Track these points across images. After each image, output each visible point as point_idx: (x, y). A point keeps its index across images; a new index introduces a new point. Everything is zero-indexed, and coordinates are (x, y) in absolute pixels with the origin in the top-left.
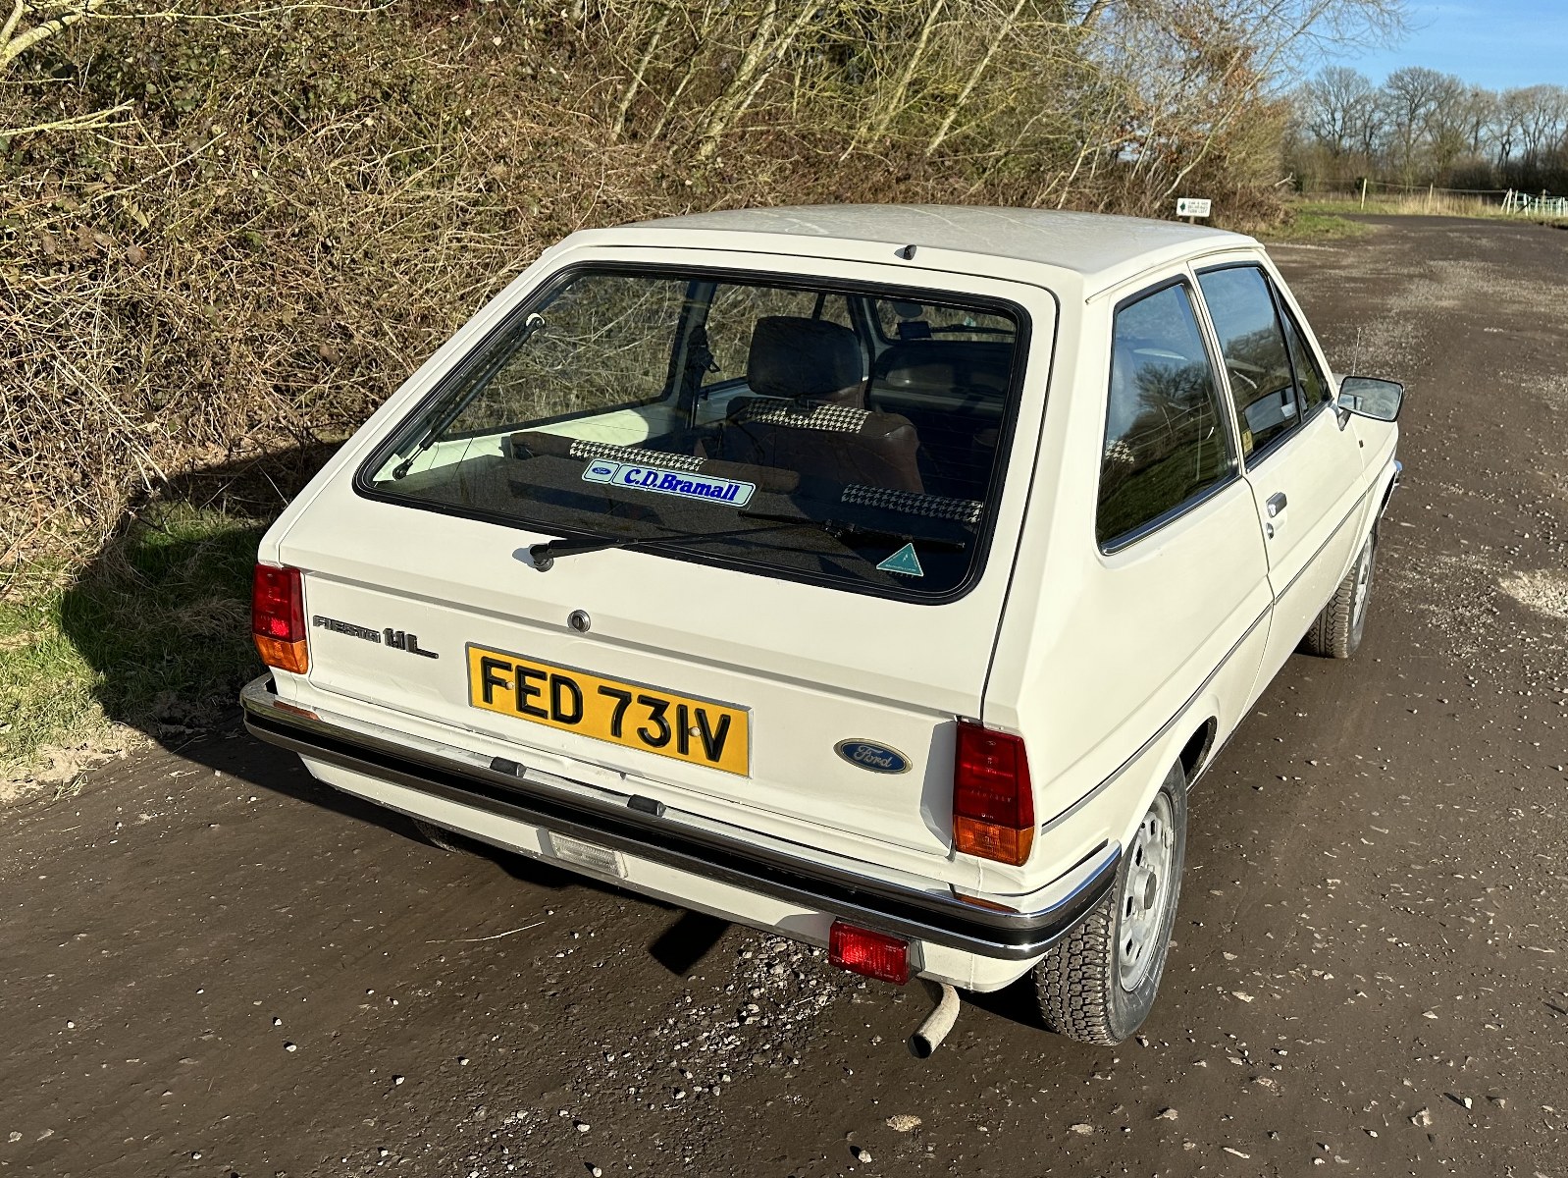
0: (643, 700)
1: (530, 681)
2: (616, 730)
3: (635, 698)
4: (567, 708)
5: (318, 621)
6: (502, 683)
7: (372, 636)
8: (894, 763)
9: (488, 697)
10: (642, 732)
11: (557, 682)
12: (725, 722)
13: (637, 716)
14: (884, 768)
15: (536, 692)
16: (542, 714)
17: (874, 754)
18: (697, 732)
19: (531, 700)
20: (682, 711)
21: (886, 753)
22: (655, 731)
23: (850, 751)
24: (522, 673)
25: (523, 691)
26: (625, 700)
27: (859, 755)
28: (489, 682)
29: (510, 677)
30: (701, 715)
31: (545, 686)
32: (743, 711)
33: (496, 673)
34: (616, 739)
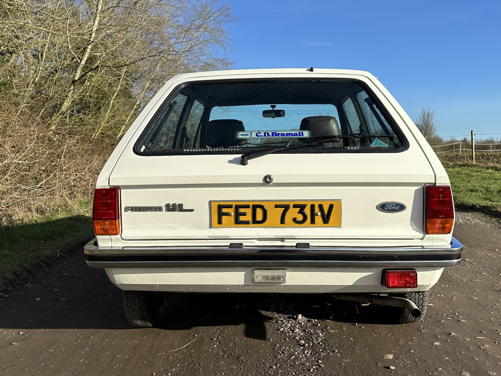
0: (295, 206)
1: (241, 210)
2: (282, 221)
3: (291, 206)
4: (259, 217)
5: (127, 209)
6: (227, 214)
7: (159, 209)
8: (401, 207)
9: (220, 222)
10: (295, 220)
11: (255, 207)
12: (331, 207)
13: (293, 213)
14: (397, 210)
15: (244, 214)
16: (247, 223)
17: (393, 206)
18: (319, 214)
19: (242, 218)
20: (313, 207)
21: (397, 204)
22: (300, 217)
23: (383, 207)
24: (237, 207)
25: (238, 215)
26: (286, 208)
27: (387, 207)
28: (220, 215)
29: (232, 211)
30: (321, 207)
31: (249, 211)
32: (339, 201)
33: (224, 210)
34: (282, 225)
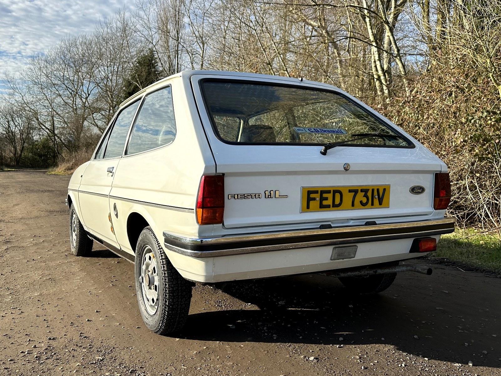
0: (362, 191)
1: (325, 195)
2: (353, 205)
3: (359, 191)
4: (337, 201)
5: (230, 197)
6: (314, 199)
7: (257, 196)
8: (422, 190)
9: (308, 207)
10: (361, 203)
11: (335, 192)
12: (385, 190)
13: (360, 197)
14: (420, 192)
15: (326, 199)
16: (328, 206)
18: (377, 197)
19: (325, 203)
20: (373, 190)
21: (420, 188)
22: (364, 200)
23: (413, 190)
24: (323, 192)
25: (322, 199)
26: (356, 192)
28: (309, 199)
29: (317, 196)
30: (378, 190)
31: (330, 196)
32: (389, 186)
33: (312, 196)
34: (353, 208)
